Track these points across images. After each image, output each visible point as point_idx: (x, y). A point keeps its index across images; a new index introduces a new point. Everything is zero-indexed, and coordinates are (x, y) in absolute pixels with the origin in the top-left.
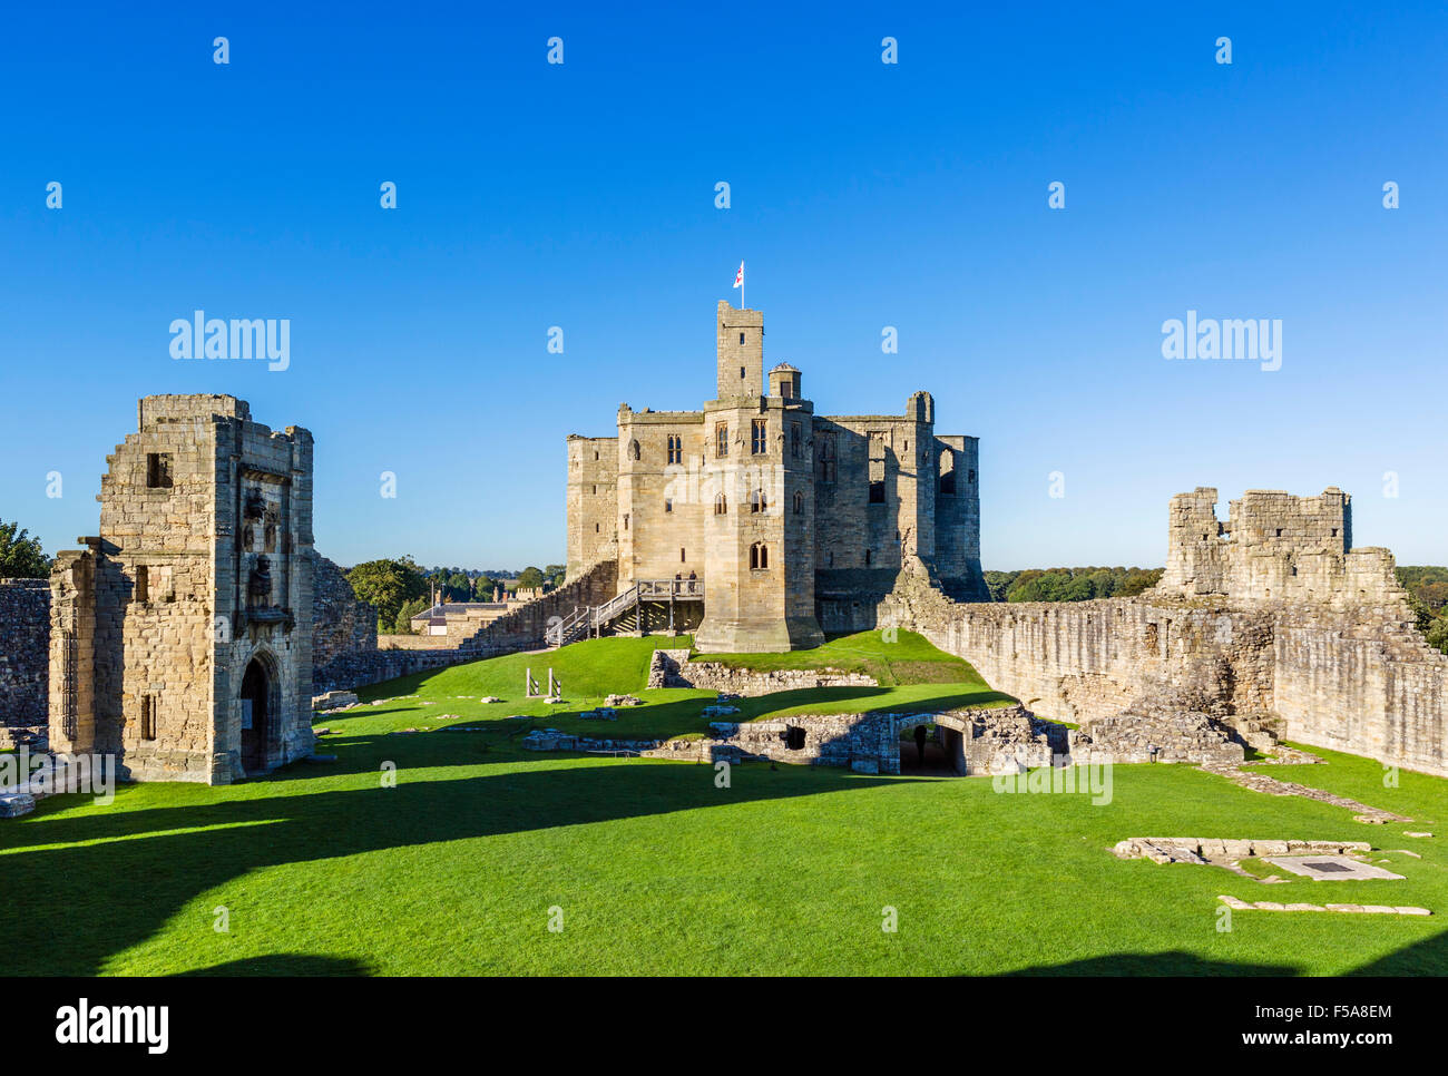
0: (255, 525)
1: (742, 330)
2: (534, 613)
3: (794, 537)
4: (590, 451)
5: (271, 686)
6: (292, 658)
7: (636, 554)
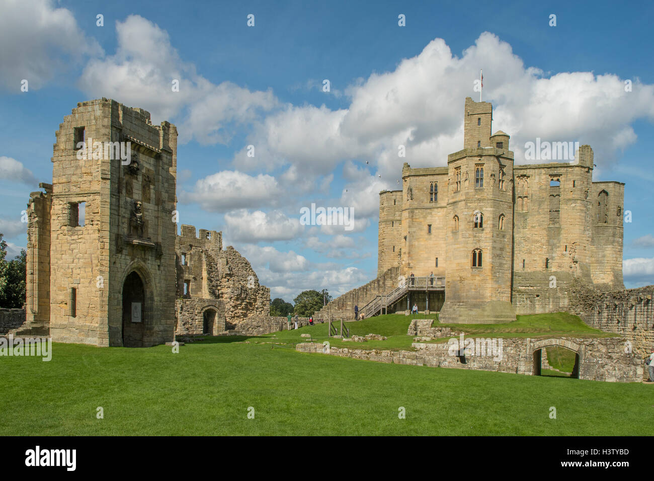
0: (134, 181)
1: (479, 116)
2: (353, 299)
3: (498, 246)
4: (390, 199)
5: (148, 293)
6: (162, 277)
7: (410, 262)
